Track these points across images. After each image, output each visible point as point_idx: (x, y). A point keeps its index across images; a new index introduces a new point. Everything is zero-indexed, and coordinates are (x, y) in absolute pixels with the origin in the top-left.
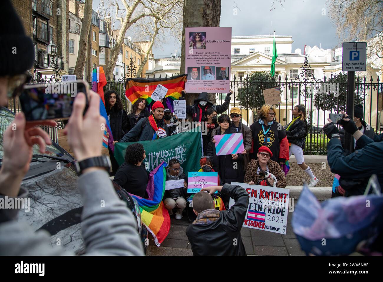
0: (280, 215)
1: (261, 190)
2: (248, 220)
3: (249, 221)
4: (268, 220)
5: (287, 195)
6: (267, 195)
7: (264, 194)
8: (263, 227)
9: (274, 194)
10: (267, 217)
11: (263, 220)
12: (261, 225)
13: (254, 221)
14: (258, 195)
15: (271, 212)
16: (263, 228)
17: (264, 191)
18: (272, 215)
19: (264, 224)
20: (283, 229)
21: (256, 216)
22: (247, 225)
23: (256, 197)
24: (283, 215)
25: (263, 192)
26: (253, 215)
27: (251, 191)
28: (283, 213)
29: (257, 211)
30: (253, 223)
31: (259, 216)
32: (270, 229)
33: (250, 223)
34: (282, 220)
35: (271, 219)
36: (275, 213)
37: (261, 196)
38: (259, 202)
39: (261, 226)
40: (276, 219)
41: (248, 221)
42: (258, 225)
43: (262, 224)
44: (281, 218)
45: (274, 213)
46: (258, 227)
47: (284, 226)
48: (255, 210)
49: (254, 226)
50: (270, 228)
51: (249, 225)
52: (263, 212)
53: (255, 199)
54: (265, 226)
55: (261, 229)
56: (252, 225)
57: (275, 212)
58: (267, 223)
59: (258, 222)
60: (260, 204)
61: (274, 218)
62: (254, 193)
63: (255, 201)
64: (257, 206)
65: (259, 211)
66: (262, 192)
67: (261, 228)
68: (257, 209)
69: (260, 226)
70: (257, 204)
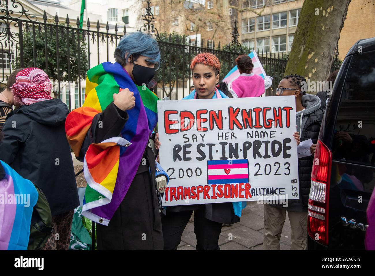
0: (280, 158)
1: (230, 109)
2: (210, 185)
3: (214, 187)
4: (256, 175)
5: (291, 109)
6: (247, 117)
7: (239, 118)
8: (248, 195)
9: (261, 113)
10: (253, 169)
11: (245, 178)
12: (241, 190)
13: (223, 185)
14: (226, 123)
15: (260, 156)
16: (247, 197)
17: (238, 109)
18: (263, 162)
19: (248, 186)
20: (292, 188)
21: (227, 172)
22: (209, 197)
23: (221, 127)
24: (288, 156)
25: (236, 112)
26: (221, 172)
27: (207, 116)
28: (288, 152)
29: (229, 159)
30: (223, 189)
31: (234, 171)
32: (264, 195)
33: (217, 191)
34: (288, 168)
35: (262, 171)
36: (269, 157)
37: (233, 123)
38: (230, 137)
39: (243, 193)
40: (274, 168)
41: (212, 188)
42: (235, 192)
43: (243, 187)
44: (285, 165)
45: (267, 156)
46: (236, 197)
47: (293, 181)
48: (224, 158)
49: (226, 197)
50: (262, 193)
51: (214, 197)
52: (243, 159)
53: (221, 132)
54: (250, 191)
55: (244, 199)
56: (220, 196)
57: (270, 153)
58: (255, 183)
59: (235, 184)
60: (233, 142)
61: (268, 167)
62: (216, 118)
63: (220, 138)
64: (227, 148)
66: (233, 112)
67: (243, 196)
68: (227, 155)
69: (240, 193)
70: (226, 144)
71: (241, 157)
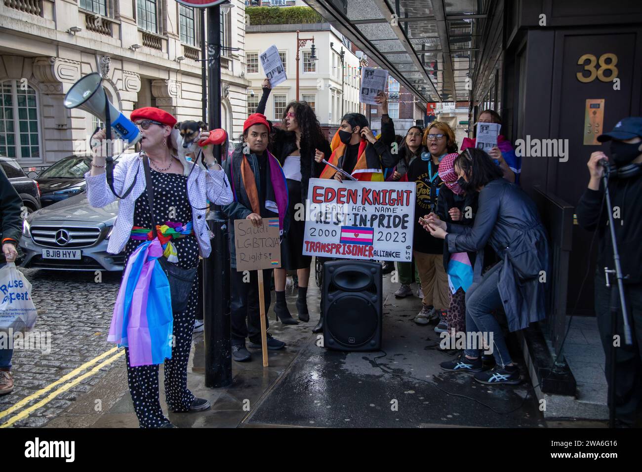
0: (399, 228)
1: (364, 189)
2: (342, 244)
3: (344, 246)
4: (378, 240)
5: (411, 192)
6: (376, 196)
7: (370, 196)
8: (370, 254)
9: (388, 194)
10: (377, 236)
11: (370, 242)
12: (366, 250)
13: (352, 245)
14: (359, 199)
15: (383, 226)
16: (369, 257)
17: (370, 190)
18: (385, 231)
19: (371, 248)
20: (407, 253)
21: (356, 235)
22: (340, 253)
23: (355, 202)
24: (406, 228)
25: (368, 193)
26: (351, 235)
27: (345, 193)
28: (406, 225)
29: (359, 226)
30: (351, 248)
31: (362, 236)
32: (383, 256)
33: (346, 249)
34: (404, 237)
35: (383, 238)
36: (391, 227)
37: (365, 200)
38: (361, 210)
39: (367, 253)
40: (394, 236)
41: (343, 247)
42: (361, 251)
43: (367, 248)
44: (402, 234)
45: (389, 227)
46: (361, 255)
47: (408, 247)
48: (355, 225)
49: (353, 254)
50: (382, 254)
51: (344, 253)
52: (370, 227)
53: (355, 206)
54: (373, 252)
55: (367, 258)
56: (349, 253)
57: (391, 224)
58: (377, 246)
59: (361, 246)
60: (364, 214)
61: (389, 235)
62: (352, 195)
63: (354, 210)
64: (358, 218)
65: (363, 226)
66: (366, 192)
67: (366, 256)
68: (358, 223)
69: (365, 253)
70: (358, 214)
71: (368, 225)
